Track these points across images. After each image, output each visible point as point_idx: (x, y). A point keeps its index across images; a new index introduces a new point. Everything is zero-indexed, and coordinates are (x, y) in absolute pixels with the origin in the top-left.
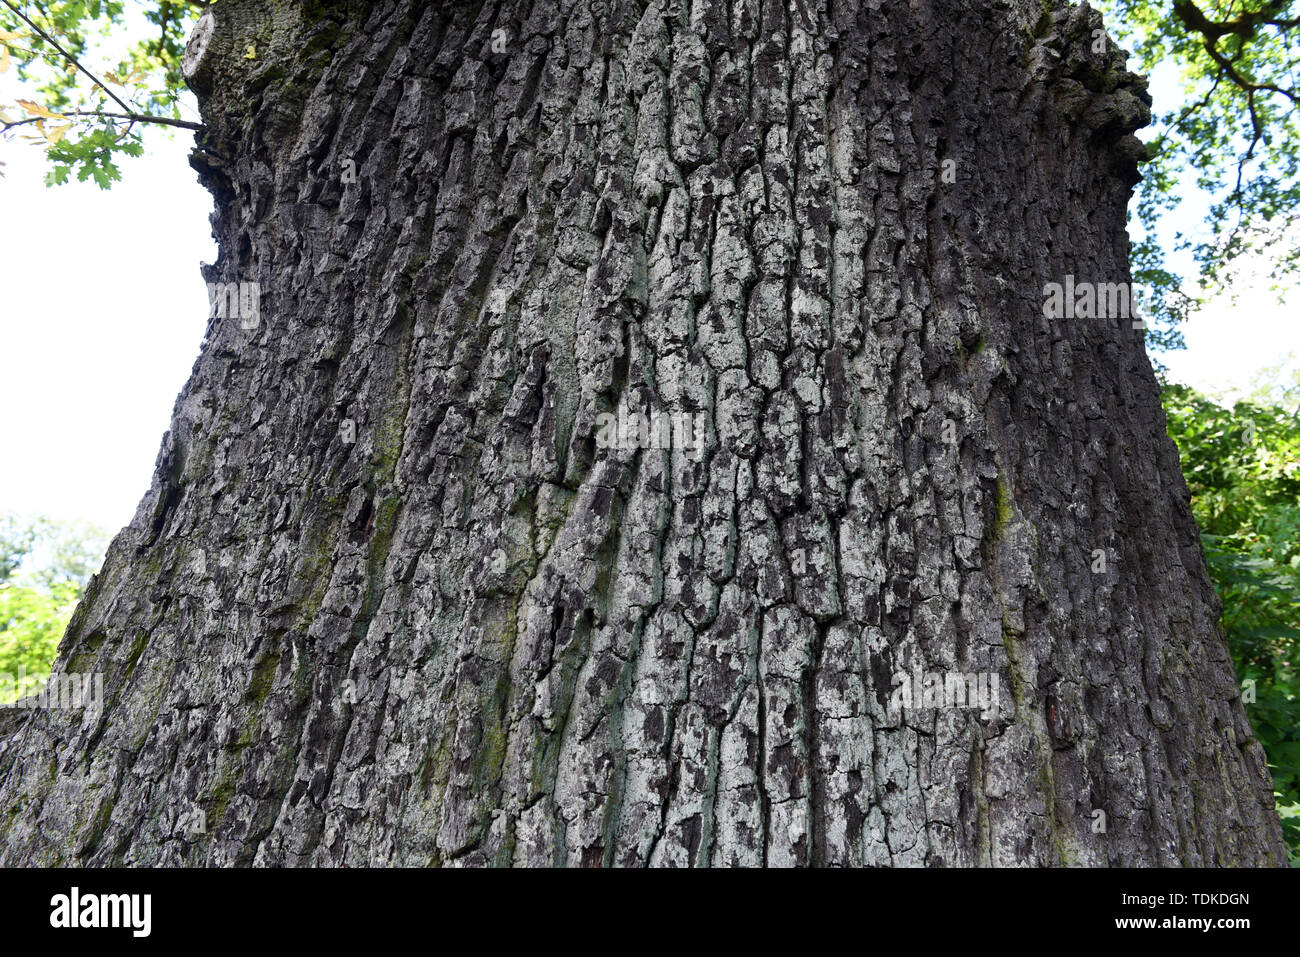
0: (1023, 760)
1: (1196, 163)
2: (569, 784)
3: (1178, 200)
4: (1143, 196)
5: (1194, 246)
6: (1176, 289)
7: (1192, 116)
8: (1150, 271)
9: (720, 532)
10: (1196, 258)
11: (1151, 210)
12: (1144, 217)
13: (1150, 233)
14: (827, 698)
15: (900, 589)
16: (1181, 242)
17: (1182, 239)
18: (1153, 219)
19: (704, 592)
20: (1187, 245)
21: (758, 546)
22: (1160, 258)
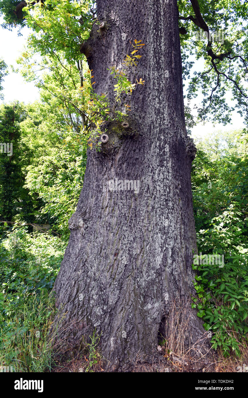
0: (180, 219)
1: (203, 87)
2: (154, 219)
3: (197, 95)
4: (189, 92)
5: (198, 108)
6: (192, 119)
7: (205, 75)
8: (187, 114)
9: (162, 202)
10: (198, 111)
11: (190, 96)
12: (188, 98)
13: (189, 103)
14: (169, 214)
15: (173, 207)
16: (195, 107)
17: (196, 106)
18: (190, 99)
19: (161, 206)
20: (197, 108)
21: (165, 203)
22: (190, 111)
